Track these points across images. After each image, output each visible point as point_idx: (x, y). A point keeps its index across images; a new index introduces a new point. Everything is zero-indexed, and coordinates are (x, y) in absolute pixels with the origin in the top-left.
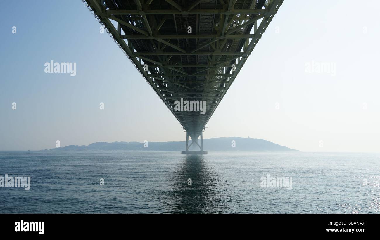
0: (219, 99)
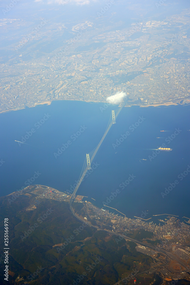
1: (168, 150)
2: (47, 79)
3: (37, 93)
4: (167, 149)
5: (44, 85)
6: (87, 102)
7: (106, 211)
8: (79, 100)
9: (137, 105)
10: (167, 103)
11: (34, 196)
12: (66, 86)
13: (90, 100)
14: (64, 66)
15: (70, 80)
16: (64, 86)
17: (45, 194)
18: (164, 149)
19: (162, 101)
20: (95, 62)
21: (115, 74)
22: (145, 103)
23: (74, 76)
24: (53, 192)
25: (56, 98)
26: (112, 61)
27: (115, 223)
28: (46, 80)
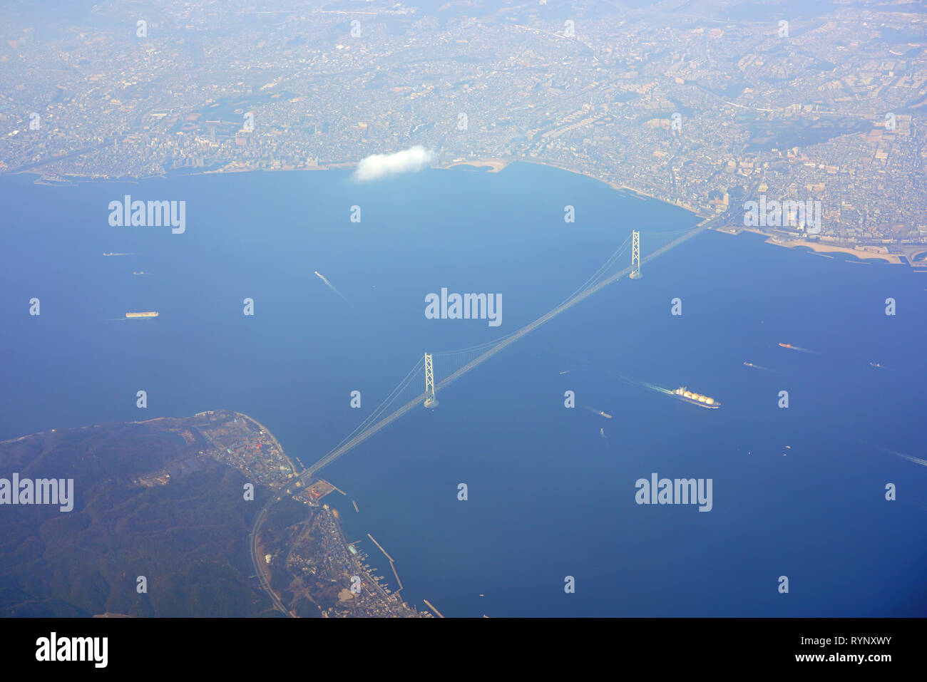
1: (704, 403)
2: (557, 90)
3: (489, 129)
4: (702, 399)
5: (532, 106)
6: (615, 187)
7: (358, 554)
8: (594, 176)
9: (763, 233)
10: (865, 249)
11: (203, 444)
12: (593, 123)
13: (628, 184)
14: (638, 58)
15: (620, 105)
16: (587, 122)
17: (235, 450)
18: (694, 397)
19: (855, 238)
20: (750, 62)
21: (781, 113)
22: (791, 233)
23: (643, 95)
24: (265, 448)
25: (532, 155)
26: (807, 68)
27: (348, 603)
28: (551, 90)
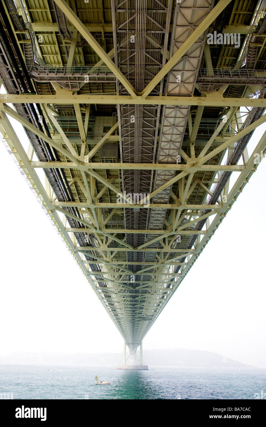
0: (164, 302)
